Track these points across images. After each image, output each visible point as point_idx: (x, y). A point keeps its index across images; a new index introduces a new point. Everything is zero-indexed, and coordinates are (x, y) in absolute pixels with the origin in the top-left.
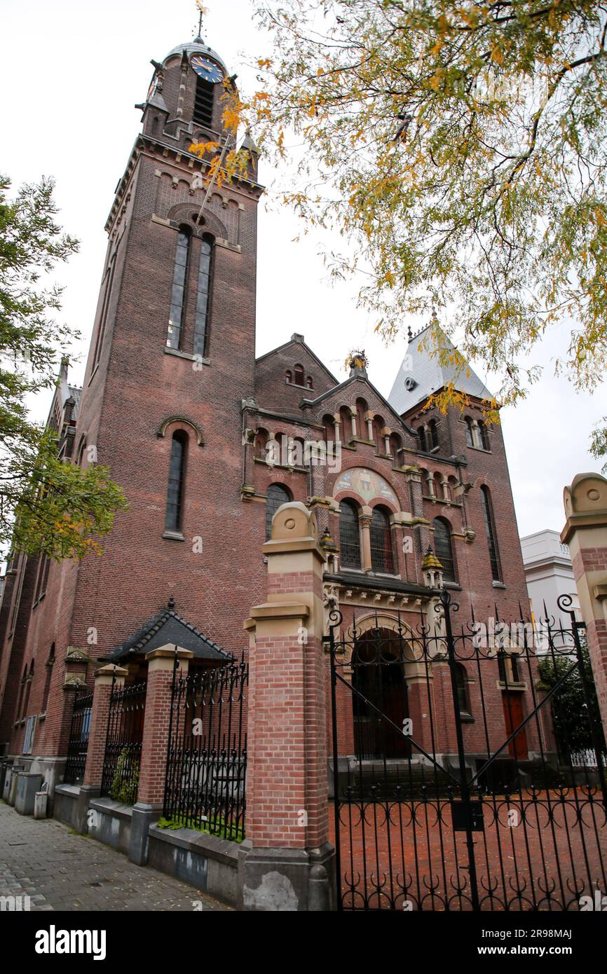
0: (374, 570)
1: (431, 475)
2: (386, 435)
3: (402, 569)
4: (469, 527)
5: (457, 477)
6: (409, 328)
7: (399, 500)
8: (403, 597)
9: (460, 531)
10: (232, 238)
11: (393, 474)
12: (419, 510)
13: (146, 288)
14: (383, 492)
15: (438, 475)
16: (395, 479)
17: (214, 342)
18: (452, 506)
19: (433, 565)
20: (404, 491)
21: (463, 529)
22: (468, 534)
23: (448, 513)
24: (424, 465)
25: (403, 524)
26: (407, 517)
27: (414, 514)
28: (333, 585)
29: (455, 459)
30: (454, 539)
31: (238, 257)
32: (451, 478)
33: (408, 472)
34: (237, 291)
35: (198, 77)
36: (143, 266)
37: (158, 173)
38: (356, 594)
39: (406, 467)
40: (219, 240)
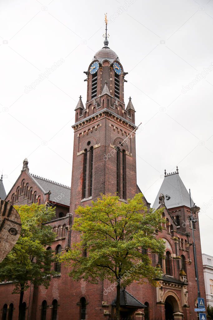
0: (167, 274)
1: (180, 239)
2: (169, 226)
3: (173, 275)
4: (190, 259)
5: (187, 240)
6: (165, 170)
7: (172, 250)
8: (176, 285)
9: (187, 260)
10: (129, 150)
11: (171, 240)
12: (178, 254)
13: (110, 175)
14: (169, 246)
15: (182, 239)
16: (172, 242)
17: (127, 194)
18: (186, 251)
19: (184, 274)
20: (174, 246)
21: (188, 260)
22: (190, 262)
23: (185, 254)
24: (179, 236)
25: (174, 258)
26: (174, 256)
27: (177, 255)
28: (162, 282)
29: (187, 233)
30: (186, 263)
31: (131, 159)
32: (186, 240)
33: (175, 239)
34: (132, 173)
35: (115, 73)
36: (109, 166)
37: (110, 125)
38: (166, 284)
39: (174, 237)
40: (127, 152)
